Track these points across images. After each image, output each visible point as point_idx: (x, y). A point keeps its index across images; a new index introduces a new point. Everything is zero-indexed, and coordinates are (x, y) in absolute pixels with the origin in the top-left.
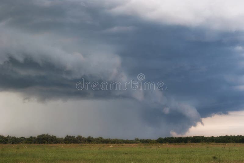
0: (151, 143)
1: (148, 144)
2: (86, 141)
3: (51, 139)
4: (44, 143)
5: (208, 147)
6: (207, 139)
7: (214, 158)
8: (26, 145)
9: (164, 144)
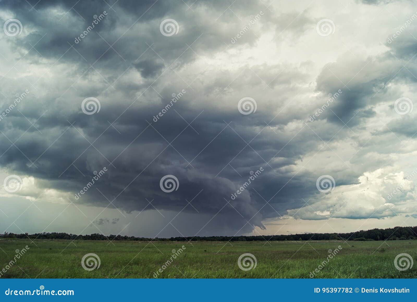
0: (166, 241)
1: (164, 241)
2: (124, 239)
3: (100, 236)
4: (95, 239)
5: (201, 244)
6: (201, 238)
7: (205, 251)
8: (83, 241)
9: (174, 242)
